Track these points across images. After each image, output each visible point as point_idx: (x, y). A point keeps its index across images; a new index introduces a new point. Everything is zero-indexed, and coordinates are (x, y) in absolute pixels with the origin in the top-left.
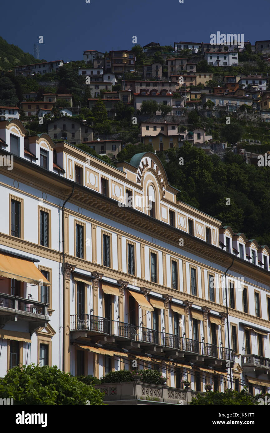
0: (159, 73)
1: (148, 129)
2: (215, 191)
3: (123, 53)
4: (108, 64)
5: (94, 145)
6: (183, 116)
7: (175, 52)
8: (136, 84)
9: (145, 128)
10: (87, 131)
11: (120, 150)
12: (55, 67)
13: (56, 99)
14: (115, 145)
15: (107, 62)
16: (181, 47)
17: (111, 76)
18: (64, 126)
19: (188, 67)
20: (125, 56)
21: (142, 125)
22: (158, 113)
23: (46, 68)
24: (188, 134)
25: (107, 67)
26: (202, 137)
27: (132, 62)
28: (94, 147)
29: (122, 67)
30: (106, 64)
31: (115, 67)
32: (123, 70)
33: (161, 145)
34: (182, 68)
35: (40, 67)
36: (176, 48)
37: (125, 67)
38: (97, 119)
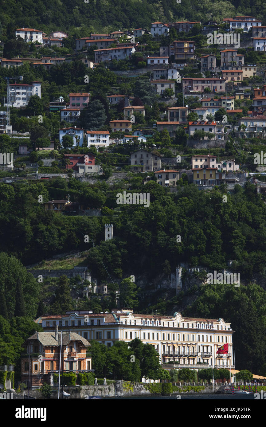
0: (213, 64)
1: (196, 160)
2: (230, 226)
3: (184, 43)
4: (172, 51)
5: (161, 174)
6: (223, 141)
7: (230, 30)
8: (193, 82)
9: (195, 160)
10: (156, 159)
11: (178, 179)
12: (128, 52)
13: (132, 111)
14: (175, 175)
15: (171, 50)
16: (235, 26)
17: (174, 71)
18: (142, 155)
19: (238, 58)
20: (187, 46)
21: (193, 158)
22: (206, 138)
23: (121, 53)
24: (223, 164)
25: (171, 54)
26: (232, 166)
27: (192, 50)
28: (161, 175)
29: (184, 54)
30: (170, 51)
31: (177, 54)
32: (185, 57)
33: (205, 175)
34: (232, 58)
35: (116, 52)
36: (231, 26)
37: (186, 54)
38: (163, 143)
